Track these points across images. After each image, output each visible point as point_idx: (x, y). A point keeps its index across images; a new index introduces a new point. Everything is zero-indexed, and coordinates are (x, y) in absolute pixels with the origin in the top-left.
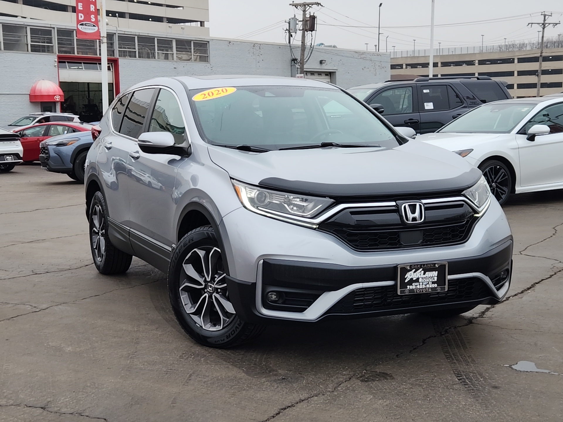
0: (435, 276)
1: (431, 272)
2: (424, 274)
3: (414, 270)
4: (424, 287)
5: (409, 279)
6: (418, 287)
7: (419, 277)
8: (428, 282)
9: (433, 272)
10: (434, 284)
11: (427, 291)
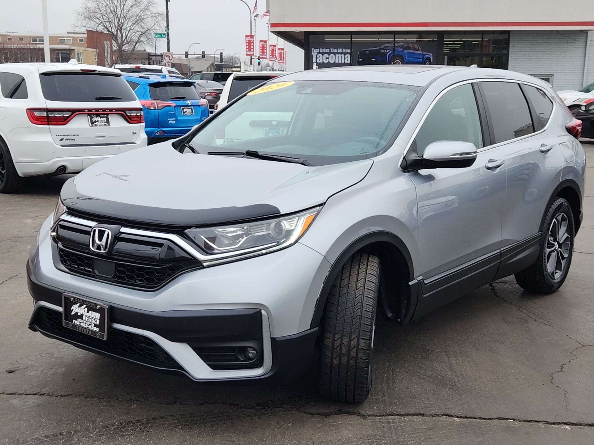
0: (97, 319)
1: (94, 312)
2: (88, 312)
3: (79, 304)
4: (87, 326)
5: (74, 313)
6: (82, 324)
7: (83, 314)
8: (91, 323)
9: (96, 313)
10: (97, 327)
11: (88, 332)
